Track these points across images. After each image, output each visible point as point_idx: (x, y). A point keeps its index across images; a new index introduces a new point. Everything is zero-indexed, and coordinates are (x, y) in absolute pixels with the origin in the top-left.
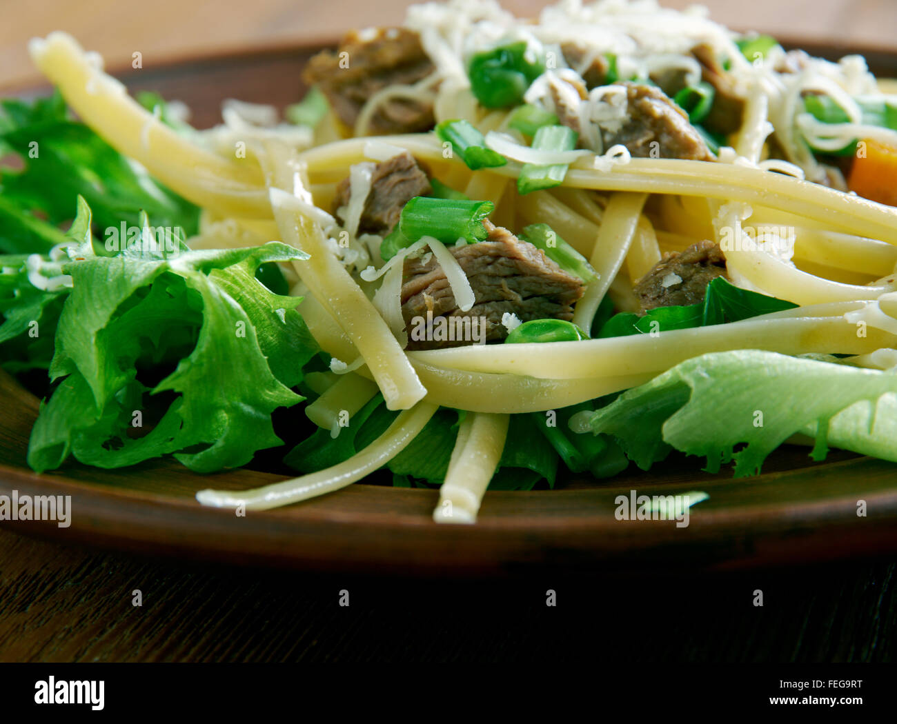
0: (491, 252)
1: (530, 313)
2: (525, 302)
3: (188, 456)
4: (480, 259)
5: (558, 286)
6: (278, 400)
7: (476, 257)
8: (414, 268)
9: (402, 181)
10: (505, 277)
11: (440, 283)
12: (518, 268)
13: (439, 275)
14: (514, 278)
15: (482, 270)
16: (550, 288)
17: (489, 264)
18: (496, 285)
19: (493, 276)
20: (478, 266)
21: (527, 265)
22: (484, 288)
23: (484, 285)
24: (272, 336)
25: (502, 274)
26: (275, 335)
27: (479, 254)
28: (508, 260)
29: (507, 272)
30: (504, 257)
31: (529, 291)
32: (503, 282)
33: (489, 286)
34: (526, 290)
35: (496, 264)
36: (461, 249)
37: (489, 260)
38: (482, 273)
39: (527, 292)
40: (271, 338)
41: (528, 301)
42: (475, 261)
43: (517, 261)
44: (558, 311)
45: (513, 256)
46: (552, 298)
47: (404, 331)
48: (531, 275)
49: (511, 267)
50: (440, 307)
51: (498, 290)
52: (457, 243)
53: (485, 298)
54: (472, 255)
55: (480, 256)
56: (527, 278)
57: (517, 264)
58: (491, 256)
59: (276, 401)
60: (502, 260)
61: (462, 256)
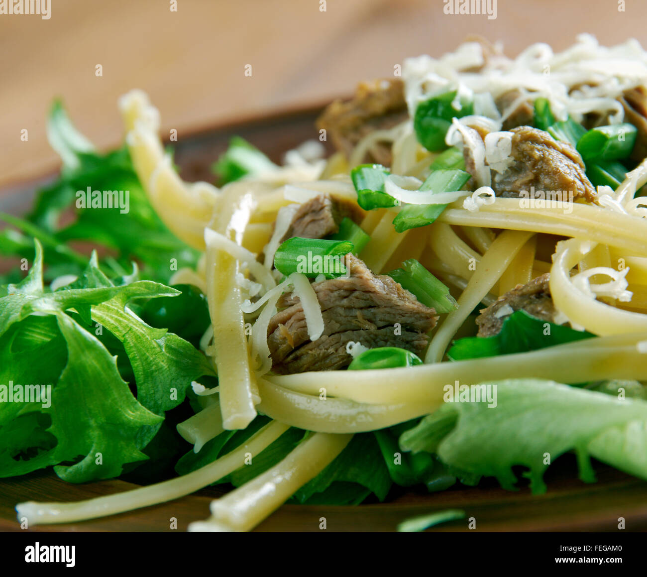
0: (346, 287)
1: (386, 341)
2: (380, 331)
3: (63, 468)
4: (336, 294)
5: (410, 317)
6: (141, 419)
7: (332, 291)
8: (287, 301)
9: (313, 221)
10: (361, 308)
11: (299, 315)
12: (373, 301)
13: (299, 307)
14: (369, 309)
15: (338, 303)
16: (403, 318)
17: (345, 297)
18: (351, 316)
19: (349, 308)
20: (334, 299)
21: (381, 298)
22: (340, 319)
23: (341, 315)
24: (163, 361)
25: (357, 306)
26: (165, 361)
27: (335, 288)
28: (362, 293)
29: (362, 304)
30: (359, 291)
31: (384, 321)
32: (358, 313)
33: (345, 317)
34: (381, 320)
35: (351, 297)
36: (320, 284)
37: (345, 294)
38: (337, 306)
39: (382, 322)
40: (162, 363)
41: (383, 330)
42: (332, 295)
43: (372, 295)
44: (414, 339)
45: (367, 290)
46: (408, 327)
47: (269, 357)
48: (385, 307)
49: (365, 300)
50: (300, 336)
51: (353, 321)
52: (316, 280)
53: (343, 328)
54: (330, 290)
55: (336, 291)
56: (382, 310)
57: (371, 297)
58: (346, 290)
59: (139, 421)
60: (357, 293)
61: (321, 291)
